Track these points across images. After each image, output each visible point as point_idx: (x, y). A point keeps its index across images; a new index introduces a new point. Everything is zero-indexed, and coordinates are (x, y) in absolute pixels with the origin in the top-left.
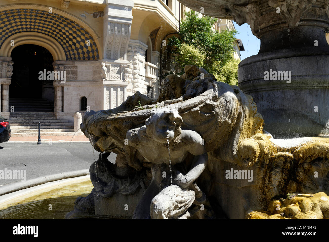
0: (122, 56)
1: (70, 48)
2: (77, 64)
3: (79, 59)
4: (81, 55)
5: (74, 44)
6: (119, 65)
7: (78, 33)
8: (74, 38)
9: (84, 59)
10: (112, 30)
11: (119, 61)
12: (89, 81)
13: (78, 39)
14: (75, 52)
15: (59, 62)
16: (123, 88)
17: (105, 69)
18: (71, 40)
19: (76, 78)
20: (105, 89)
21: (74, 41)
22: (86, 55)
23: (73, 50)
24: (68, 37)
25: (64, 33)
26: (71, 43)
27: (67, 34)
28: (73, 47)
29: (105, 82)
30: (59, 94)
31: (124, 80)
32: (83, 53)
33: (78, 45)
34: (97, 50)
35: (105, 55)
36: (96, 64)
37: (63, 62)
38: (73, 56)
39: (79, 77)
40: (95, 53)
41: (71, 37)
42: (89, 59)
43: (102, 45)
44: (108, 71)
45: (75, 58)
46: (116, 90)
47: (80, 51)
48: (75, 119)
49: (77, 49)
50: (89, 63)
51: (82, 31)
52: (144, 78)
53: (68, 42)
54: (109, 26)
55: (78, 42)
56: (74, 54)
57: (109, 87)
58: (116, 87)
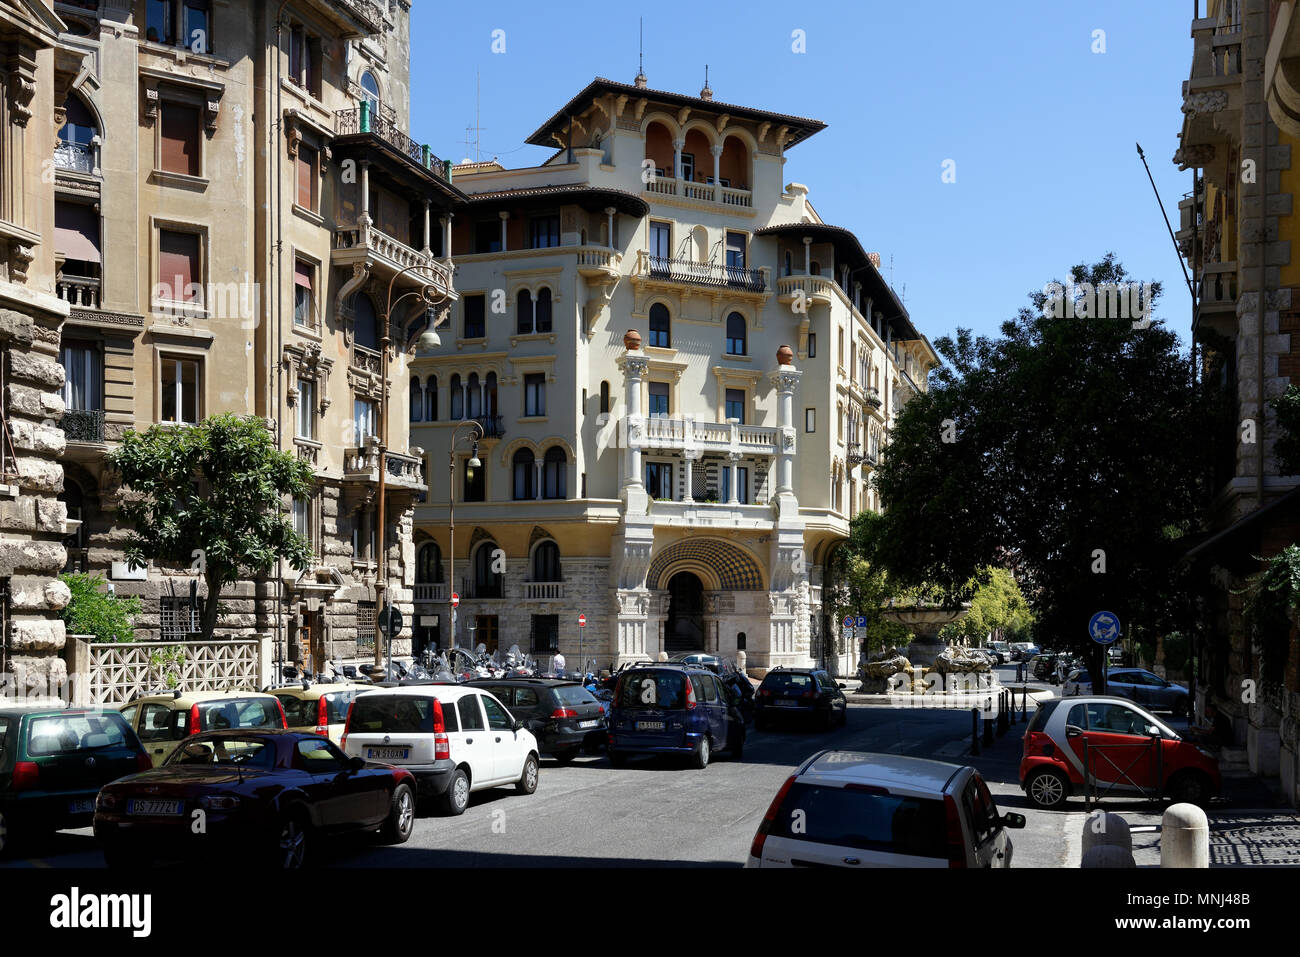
0: (790, 585)
1: (725, 575)
2: (735, 594)
3: (737, 588)
4: (739, 583)
5: (731, 570)
6: (787, 596)
7: (738, 558)
8: (732, 563)
9: (742, 588)
10: (782, 558)
11: (787, 591)
12: (749, 614)
13: (737, 564)
14: (732, 579)
15: (715, 593)
16: (790, 622)
17: (772, 601)
18: (728, 565)
19: (733, 611)
20: (772, 624)
21: (732, 566)
22: (745, 583)
23: (729, 577)
24: (724, 562)
25: (721, 559)
26: (727, 569)
27: (725, 559)
28: (730, 574)
29: (772, 617)
30: (713, 630)
31: (792, 613)
32: (741, 580)
33: (735, 572)
34: (759, 578)
35: (772, 585)
36: (759, 594)
37: (718, 593)
38: (728, 584)
39: (736, 610)
40: (757, 581)
41: (728, 562)
42: (748, 588)
43: (769, 575)
44: (776, 604)
45: (731, 586)
46: (783, 625)
47: (738, 578)
48: (738, 660)
49: (734, 576)
50: (749, 593)
51: (744, 557)
52: (808, 607)
53: (724, 568)
54: (779, 554)
55: (736, 568)
56: (731, 582)
57: (776, 622)
58: (783, 622)
